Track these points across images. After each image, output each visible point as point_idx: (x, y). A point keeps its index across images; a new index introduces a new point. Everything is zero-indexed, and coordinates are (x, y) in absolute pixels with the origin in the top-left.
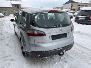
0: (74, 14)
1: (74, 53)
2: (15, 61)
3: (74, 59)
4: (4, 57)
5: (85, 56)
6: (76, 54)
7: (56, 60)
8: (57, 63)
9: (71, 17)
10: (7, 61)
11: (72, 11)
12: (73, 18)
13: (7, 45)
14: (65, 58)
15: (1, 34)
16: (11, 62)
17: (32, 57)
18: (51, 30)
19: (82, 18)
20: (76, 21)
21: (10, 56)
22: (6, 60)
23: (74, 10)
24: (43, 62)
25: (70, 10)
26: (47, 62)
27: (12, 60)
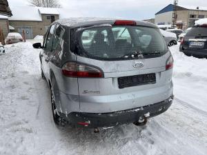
0: (180, 36)
1: (175, 123)
2: (36, 133)
3: (173, 136)
4: (12, 125)
5: (200, 132)
6: (178, 125)
7: (128, 136)
8: (130, 143)
9: (173, 42)
10: (17, 132)
11: (176, 29)
12: (176, 44)
13: (23, 98)
14: (150, 134)
15: (13, 76)
16: (27, 136)
17: (74, 127)
18: (118, 65)
19: (197, 42)
20: (182, 49)
21: (27, 122)
22: (15, 131)
23: (180, 26)
24: (98, 140)
25: (170, 26)
26: (107, 139)
27: (29, 131)
